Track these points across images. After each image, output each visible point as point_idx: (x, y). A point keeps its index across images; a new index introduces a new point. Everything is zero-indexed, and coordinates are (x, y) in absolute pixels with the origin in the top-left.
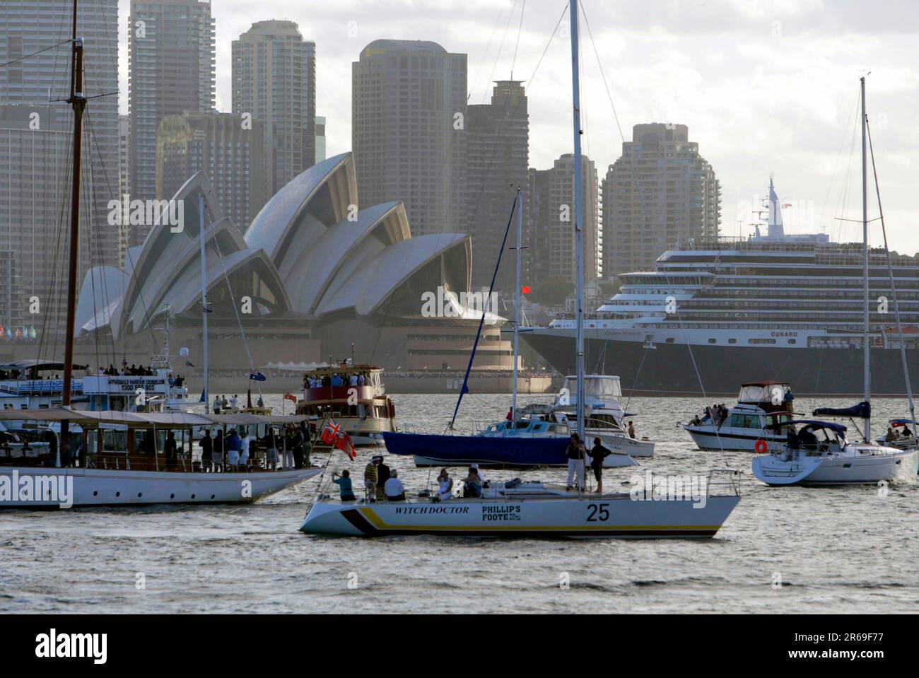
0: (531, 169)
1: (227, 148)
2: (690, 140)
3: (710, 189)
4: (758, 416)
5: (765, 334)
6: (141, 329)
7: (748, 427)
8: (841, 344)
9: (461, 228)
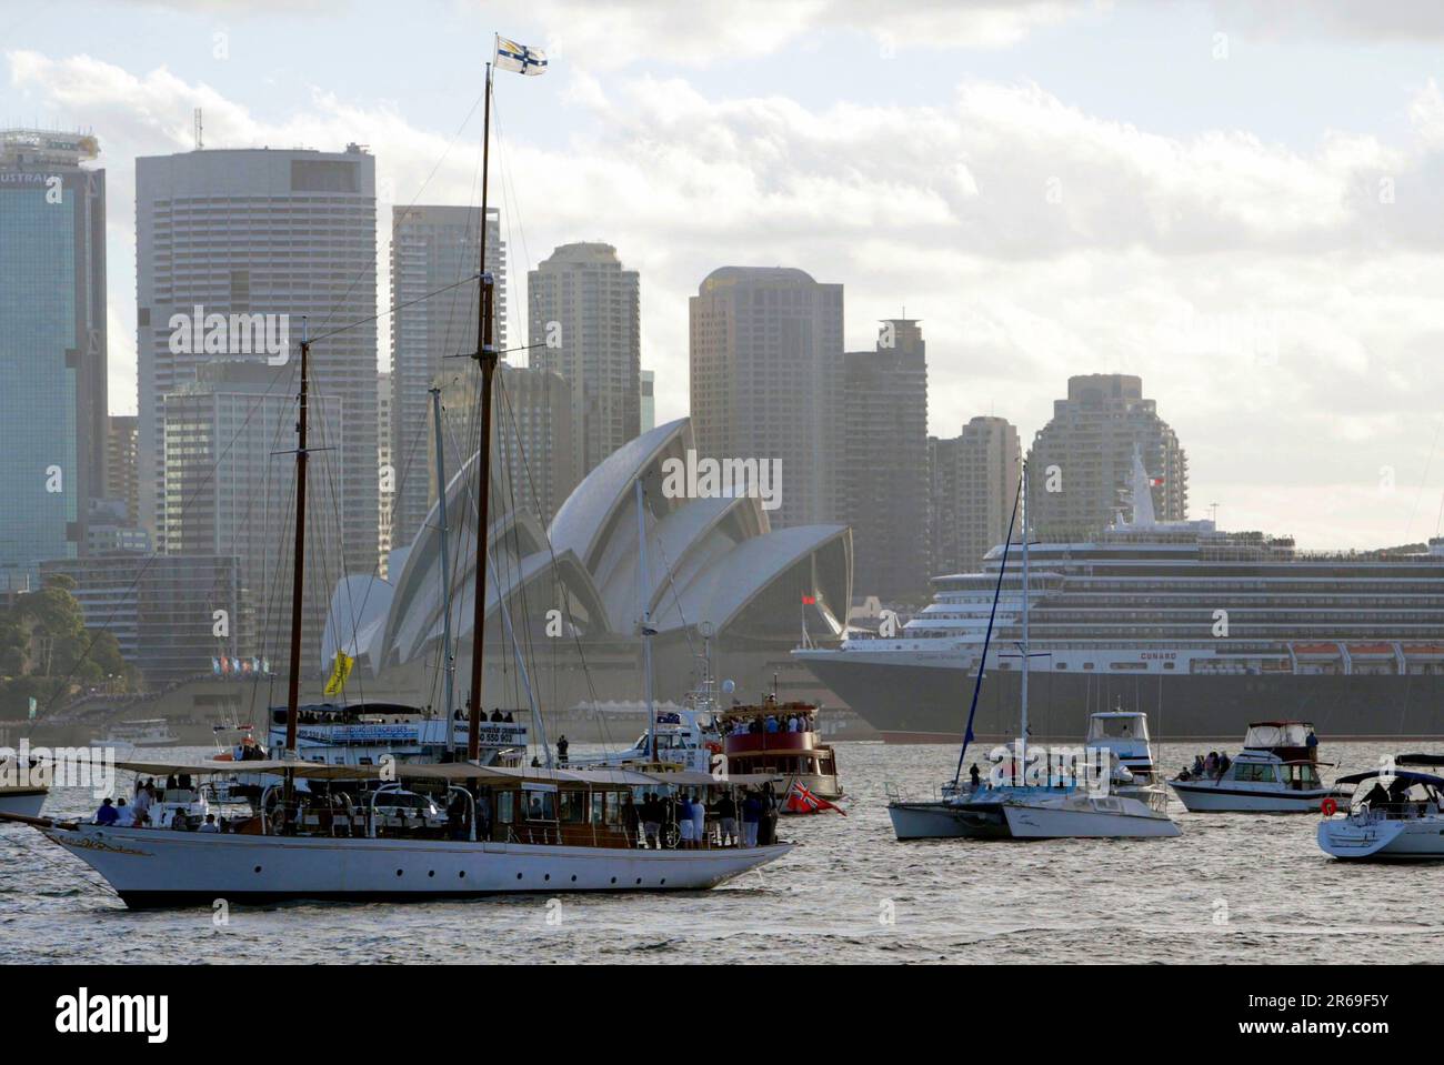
0: (931, 438)
1: (523, 415)
2: (1145, 396)
3: (1173, 462)
4: (1271, 765)
5: (1133, 656)
6: (410, 660)
7: (1259, 780)
8: (1235, 668)
9: (838, 517)
